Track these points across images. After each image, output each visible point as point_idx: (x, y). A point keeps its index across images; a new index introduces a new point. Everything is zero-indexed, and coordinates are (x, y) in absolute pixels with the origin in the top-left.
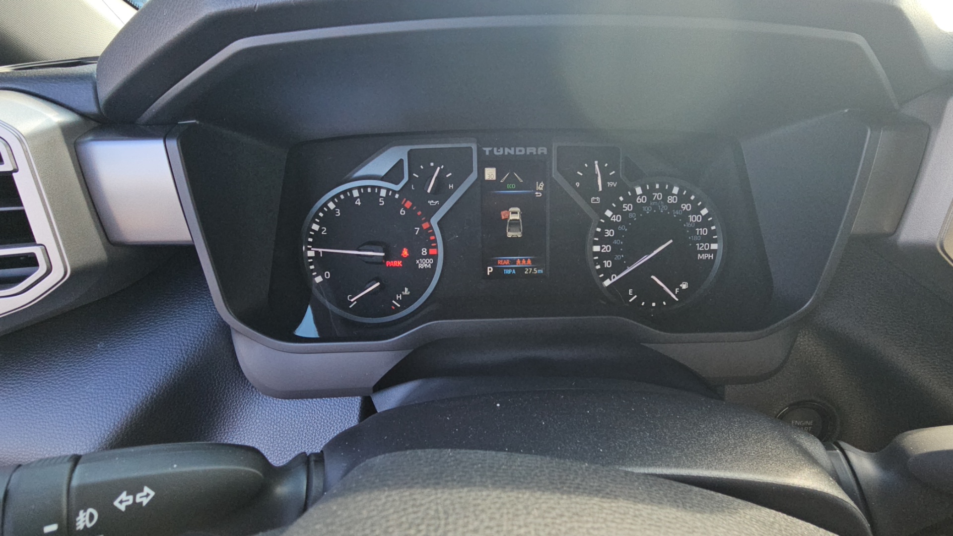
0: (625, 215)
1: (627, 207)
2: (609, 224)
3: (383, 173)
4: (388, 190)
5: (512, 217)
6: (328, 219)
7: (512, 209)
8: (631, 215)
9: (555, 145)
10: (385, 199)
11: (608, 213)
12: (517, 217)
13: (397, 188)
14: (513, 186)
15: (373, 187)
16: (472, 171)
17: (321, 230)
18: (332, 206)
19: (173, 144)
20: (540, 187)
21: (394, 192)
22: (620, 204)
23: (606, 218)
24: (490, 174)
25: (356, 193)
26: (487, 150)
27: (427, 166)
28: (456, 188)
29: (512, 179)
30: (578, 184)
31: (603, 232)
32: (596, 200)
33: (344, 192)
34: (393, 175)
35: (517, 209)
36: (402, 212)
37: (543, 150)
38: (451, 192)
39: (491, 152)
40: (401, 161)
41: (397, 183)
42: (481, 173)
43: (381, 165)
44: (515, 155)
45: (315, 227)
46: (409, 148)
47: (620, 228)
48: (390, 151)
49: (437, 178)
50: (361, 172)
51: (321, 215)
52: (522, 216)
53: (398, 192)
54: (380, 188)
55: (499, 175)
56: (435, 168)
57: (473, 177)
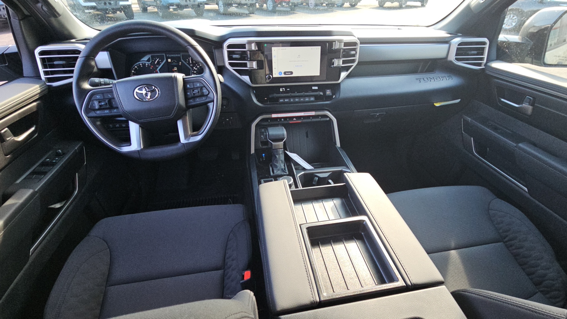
0: (198, 68)
1: (198, 67)
2: (195, 70)
3: (146, 60)
4: (148, 64)
5: (175, 69)
6: (136, 70)
7: (175, 68)
8: (199, 68)
9: (181, 54)
10: (147, 65)
11: (194, 68)
12: (176, 69)
13: (149, 63)
14: (175, 63)
15: (144, 63)
16: (164, 59)
17: (134, 72)
18: (136, 67)
19: (108, 52)
20: (180, 63)
21: (149, 64)
22: (196, 66)
23: (194, 69)
24: (169, 60)
25: (141, 64)
26: (168, 55)
27: (155, 59)
28: (162, 63)
29: (174, 61)
30: (187, 62)
31: (194, 72)
32: (191, 65)
33: (138, 64)
34: (148, 60)
35: (176, 68)
36: (151, 68)
37: (179, 55)
38: (161, 64)
39: (168, 56)
40: (150, 58)
41: (149, 62)
42: (167, 61)
43: (146, 58)
44: (173, 56)
45: (133, 71)
46: (151, 55)
47: (197, 71)
48: (148, 55)
49: (157, 61)
50: (142, 60)
51: (134, 69)
52: (177, 69)
53: (150, 64)
54: (146, 63)
55: (171, 61)
56: (157, 59)
57: (165, 61)
